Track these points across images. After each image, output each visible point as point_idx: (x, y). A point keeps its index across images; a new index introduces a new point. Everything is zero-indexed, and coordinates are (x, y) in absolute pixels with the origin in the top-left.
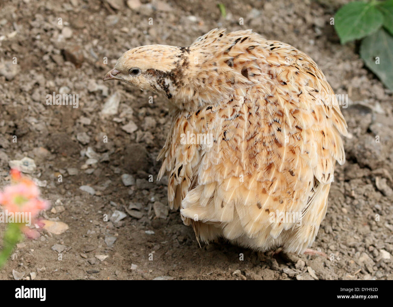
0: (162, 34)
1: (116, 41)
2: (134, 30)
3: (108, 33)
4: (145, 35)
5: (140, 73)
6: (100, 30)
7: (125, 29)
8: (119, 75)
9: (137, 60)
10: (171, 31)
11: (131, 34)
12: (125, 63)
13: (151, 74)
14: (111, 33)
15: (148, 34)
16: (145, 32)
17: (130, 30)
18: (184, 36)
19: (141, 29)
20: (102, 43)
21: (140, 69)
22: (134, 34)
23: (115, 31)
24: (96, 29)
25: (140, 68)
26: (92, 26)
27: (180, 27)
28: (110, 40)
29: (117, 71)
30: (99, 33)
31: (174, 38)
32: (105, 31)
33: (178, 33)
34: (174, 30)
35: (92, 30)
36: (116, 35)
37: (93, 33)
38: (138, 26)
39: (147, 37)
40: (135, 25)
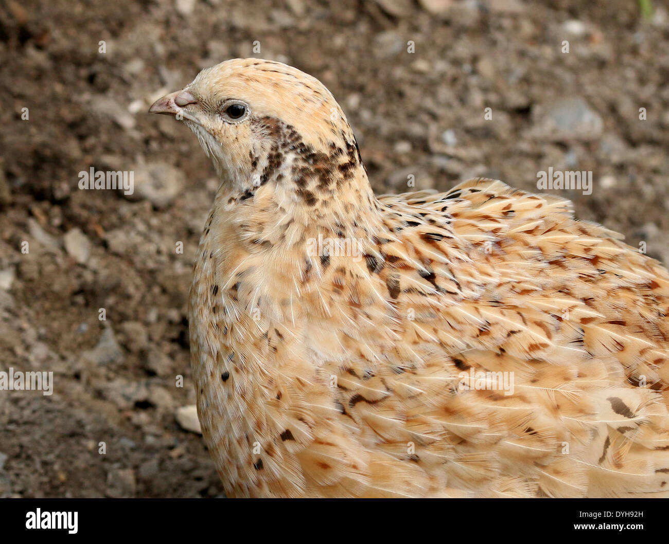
0: (508, 71)
1: (401, 95)
2: (441, 66)
3: (382, 76)
4: (467, 76)
5: (245, 119)
6: (361, 70)
7: (421, 65)
8: (192, 108)
9: (253, 84)
10: (527, 61)
11: (434, 76)
12: (217, 83)
13: (268, 127)
14: (389, 75)
15: (474, 72)
16: (467, 67)
17: (433, 67)
18: (559, 71)
19: (456, 62)
20: (369, 102)
21: (251, 108)
22: (443, 76)
23: (399, 72)
24: (350, 68)
25: (253, 105)
26: (343, 62)
27: (548, 51)
28: (388, 94)
29: (191, 98)
30: (362, 79)
31: (535, 77)
32: (375, 72)
33: (543, 65)
34: (535, 59)
35: (342, 71)
36: (401, 80)
37: (347, 80)
38: (450, 54)
39: (473, 81)
40: (443, 52)
